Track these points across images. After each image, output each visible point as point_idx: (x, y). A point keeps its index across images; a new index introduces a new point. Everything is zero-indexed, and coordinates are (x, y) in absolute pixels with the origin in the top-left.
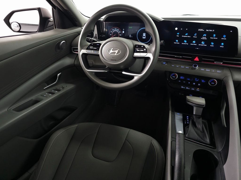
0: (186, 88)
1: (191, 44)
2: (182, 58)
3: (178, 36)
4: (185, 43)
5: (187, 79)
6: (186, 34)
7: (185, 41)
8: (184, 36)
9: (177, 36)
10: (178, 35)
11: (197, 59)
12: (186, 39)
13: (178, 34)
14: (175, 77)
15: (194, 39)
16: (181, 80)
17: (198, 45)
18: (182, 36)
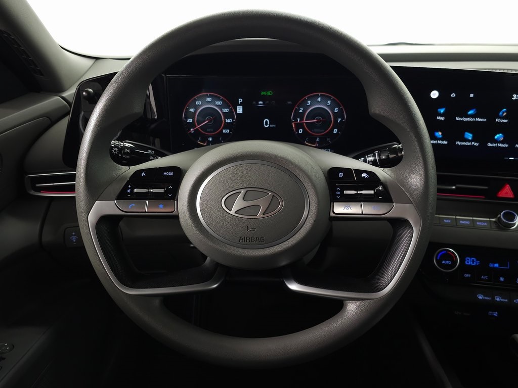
0: (493, 298)
1: (489, 145)
2: (458, 191)
3: (443, 119)
4: (469, 141)
5: (491, 265)
6: (471, 112)
7: (469, 136)
8: (465, 119)
9: (438, 118)
10: (441, 115)
11: (507, 192)
12: (469, 127)
13: (442, 111)
14: (449, 263)
15: (500, 128)
16: (470, 269)
17: (512, 145)
18: (457, 119)
